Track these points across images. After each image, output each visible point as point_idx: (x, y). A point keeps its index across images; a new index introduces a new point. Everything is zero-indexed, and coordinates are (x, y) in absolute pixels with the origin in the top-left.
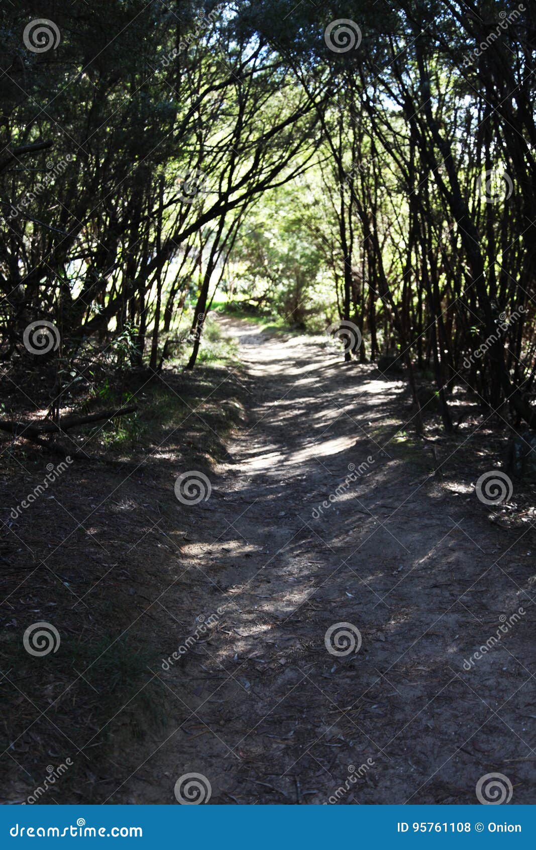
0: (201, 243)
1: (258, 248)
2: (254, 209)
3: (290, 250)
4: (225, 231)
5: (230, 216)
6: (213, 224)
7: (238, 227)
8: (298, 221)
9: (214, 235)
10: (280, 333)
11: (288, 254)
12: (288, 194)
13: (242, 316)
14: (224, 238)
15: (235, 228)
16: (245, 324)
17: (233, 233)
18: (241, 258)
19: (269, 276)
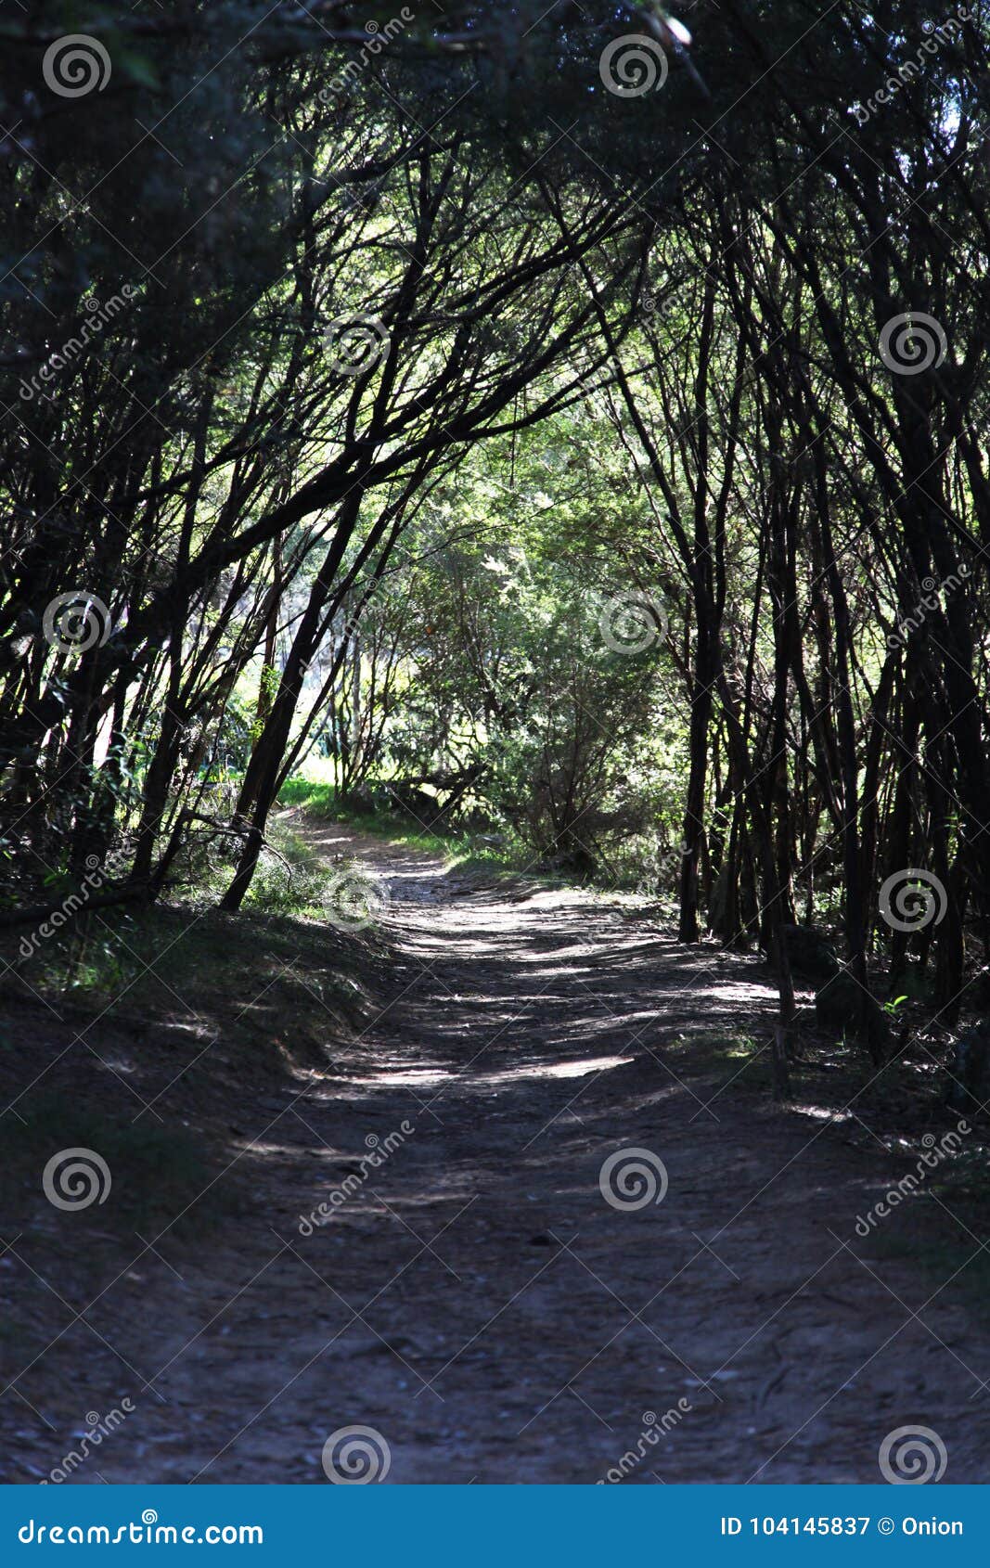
0: (278, 575)
1: (461, 608)
2: (451, 481)
3: (561, 616)
4: (355, 542)
5: (374, 502)
6: (318, 521)
7: (396, 531)
8: (588, 527)
9: (320, 555)
10: (506, 876)
11: (552, 631)
12: (559, 440)
13: (392, 829)
14: (351, 566)
15: (386, 534)
16: (398, 853)
17: (378, 550)
18: (401, 636)
19: (491, 702)
